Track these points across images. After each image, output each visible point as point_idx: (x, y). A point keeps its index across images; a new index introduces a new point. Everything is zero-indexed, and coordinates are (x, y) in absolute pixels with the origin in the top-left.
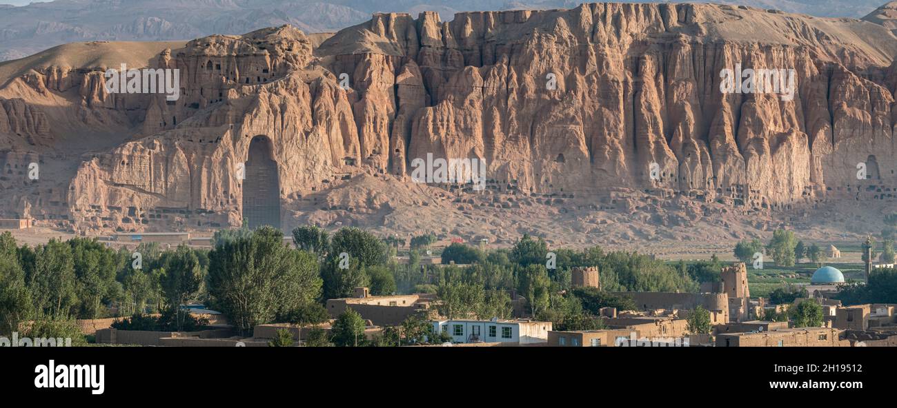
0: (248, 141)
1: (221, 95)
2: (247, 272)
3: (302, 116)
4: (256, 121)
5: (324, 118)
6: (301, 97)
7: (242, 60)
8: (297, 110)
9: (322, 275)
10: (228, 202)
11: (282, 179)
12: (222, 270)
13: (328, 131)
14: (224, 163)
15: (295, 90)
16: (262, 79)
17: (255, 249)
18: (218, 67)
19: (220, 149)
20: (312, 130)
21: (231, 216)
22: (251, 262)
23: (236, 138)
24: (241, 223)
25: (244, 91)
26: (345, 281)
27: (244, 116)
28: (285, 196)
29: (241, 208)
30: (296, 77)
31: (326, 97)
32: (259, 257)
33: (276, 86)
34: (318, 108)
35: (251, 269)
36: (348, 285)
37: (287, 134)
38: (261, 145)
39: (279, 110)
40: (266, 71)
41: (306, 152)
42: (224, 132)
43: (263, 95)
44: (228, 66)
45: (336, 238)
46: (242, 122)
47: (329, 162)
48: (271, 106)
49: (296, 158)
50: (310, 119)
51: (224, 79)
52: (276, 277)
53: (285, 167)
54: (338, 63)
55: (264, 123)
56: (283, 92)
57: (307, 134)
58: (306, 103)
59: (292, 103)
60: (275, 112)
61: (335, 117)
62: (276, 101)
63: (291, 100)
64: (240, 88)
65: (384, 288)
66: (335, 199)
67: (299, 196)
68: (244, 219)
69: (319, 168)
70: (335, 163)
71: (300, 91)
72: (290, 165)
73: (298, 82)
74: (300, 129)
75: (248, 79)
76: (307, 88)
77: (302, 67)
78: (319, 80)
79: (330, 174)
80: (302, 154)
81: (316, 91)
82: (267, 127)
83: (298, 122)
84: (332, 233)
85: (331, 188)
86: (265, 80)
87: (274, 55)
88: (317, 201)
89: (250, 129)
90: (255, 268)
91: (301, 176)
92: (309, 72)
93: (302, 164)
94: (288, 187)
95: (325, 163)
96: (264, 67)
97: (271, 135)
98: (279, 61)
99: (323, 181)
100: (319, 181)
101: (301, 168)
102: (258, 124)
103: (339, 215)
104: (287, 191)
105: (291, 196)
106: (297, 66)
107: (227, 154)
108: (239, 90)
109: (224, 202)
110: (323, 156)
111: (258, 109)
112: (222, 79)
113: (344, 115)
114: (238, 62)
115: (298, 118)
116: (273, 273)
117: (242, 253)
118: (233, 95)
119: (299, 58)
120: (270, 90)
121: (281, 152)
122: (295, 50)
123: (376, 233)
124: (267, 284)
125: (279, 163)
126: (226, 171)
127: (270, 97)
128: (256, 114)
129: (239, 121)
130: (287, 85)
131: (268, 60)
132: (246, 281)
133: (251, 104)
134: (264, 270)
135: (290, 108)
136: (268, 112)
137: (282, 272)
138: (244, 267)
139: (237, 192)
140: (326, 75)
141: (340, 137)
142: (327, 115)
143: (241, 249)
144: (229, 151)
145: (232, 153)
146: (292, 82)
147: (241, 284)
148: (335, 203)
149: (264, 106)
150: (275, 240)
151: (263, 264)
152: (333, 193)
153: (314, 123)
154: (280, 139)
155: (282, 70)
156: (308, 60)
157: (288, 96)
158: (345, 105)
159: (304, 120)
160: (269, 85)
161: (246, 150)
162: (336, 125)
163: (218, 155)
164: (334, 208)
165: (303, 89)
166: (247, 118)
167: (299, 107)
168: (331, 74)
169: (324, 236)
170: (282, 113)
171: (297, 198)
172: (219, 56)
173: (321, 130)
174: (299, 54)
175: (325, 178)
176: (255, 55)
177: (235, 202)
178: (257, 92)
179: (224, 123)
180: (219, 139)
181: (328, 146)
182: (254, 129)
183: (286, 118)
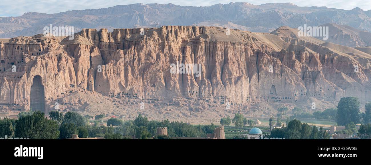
0: (33, 78)
1: (22, 59)
2: (30, 128)
3: (54, 68)
4: (36, 70)
5: (62, 69)
6: (53, 61)
7: (31, 46)
8: (52, 66)
9: (60, 130)
10: (24, 101)
11: (46, 92)
12: (20, 127)
13: (64, 74)
14: (23, 86)
15: (51, 58)
16: (38, 54)
17: (34, 120)
18: (22, 49)
19: (22, 80)
20: (58, 73)
21: (25, 107)
22: (32, 125)
23: (28, 76)
24: (29, 109)
25: (31, 58)
26: (69, 132)
27: (31, 68)
28: (47, 99)
29: (29, 103)
30: (52, 53)
31: (63, 61)
32: (35, 122)
33: (44, 56)
34: (60, 65)
35: (32, 127)
36: (70, 134)
37: (48, 75)
38: (38, 79)
39: (45, 66)
40: (40, 50)
41: (55, 82)
42: (24, 74)
43: (39, 60)
44: (25, 48)
45: (66, 116)
46: (30, 70)
47: (64, 86)
48: (42, 64)
49: (51, 84)
50: (57, 69)
51: (24, 53)
52: (42, 130)
53: (47, 88)
54: (68, 47)
55: (39, 70)
56: (47, 59)
57: (56, 75)
58: (55, 63)
59: (50, 63)
60: (43, 66)
61: (67, 69)
62: (44, 62)
63: (50, 62)
64: (30, 57)
65: (84, 135)
66: (66, 100)
67: (52, 99)
68: (31, 108)
69: (60, 88)
70: (66, 86)
71: (53, 58)
72: (49, 87)
73: (52, 55)
74: (53, 73)
75: (33, 53)
76: (56, 57)
77: (54, 49)
78: (60, 54)
79: (64, 91)
80: (54, 83)
81: (59, 59)
82: (40, 72)
83: (52, 70)
84: (64, 114)
85: (65, 96)
86: (40, 54)
87: (43, 44)
88: (60, 101)
89: (34, 73)
90: (34, 127)
91: (53, 91)
92: (57, 51)
93: (53, 86)
94: (48, 95)
95: (63, 86)
96: (39, 49)
97: (42, 75)
98: (45, 47)
99: (62, 93)
100: (60, 93)
101: (53, 88)
102: (36, 71)
103: (67, 106)
104: (48, 97)
105: (49, 99)
106: (52, 49)
107: (24, 83)
108: (30, 58)
109: (23, 101)
110: (62, 83)
111: (37, 65)
112: (23, 53)
113: (70, 68)
114: (29, 47)
115: (52, 69)
116: (40, 129)
117: (29, 121)
118: (27, 60)
119: (53, 46)
120: (41, 58)
121: (45, 82)
122: (52, 43)
123: (82, 114)
124: (38, 132)
125: (45, 86)
126: (24, 89)
127: (41, 61)
128: (36, 67)
129: (29, 70)
130: (48, 56)
131: (41, 46)
132: (30, 132)
133: (34, 63)
134: (37, 127)
135: (49, 65)
136: (41, 66)
137: (44, 128)
138: (29, 126)
139: (28, 97)
140: (64, 52)
141: (69, 76)
142: (64, 68)
143: (28, 119)
144: (25, 81)
145: (26, 82)
146: (50, 55)
147: (28, 133)
148: (66, 102)
149: (39, 64)
150: (41, 116)
151: (37, 125)
152: (65, 98)
153: (59, 71)
154: (45, 77)
155: (46, 50)
156: (57, 47)
157: (48, 60)
158: (71, 64)
159: (55, 70)
160: (41, 56)
161: (32, 81)
162: (67, 72)
163: (21, 83)
164: (66, 104)
165: (54, 57)
166: (33, 69)
167: (53, 64)
168: (65, 52)
169: (61, 114)
170: (46, 67)
171: (51, 100)
172: (22, 44)
173: (61, 73)
174: (53, 44)
175: (62, 92)
176: (36, 44)
177: (27, 101)
178: (36, 58)
179: (23, 70)
180: (21, 77)
181: (63, 80)
182: (35, 73)
183: (47, 69)
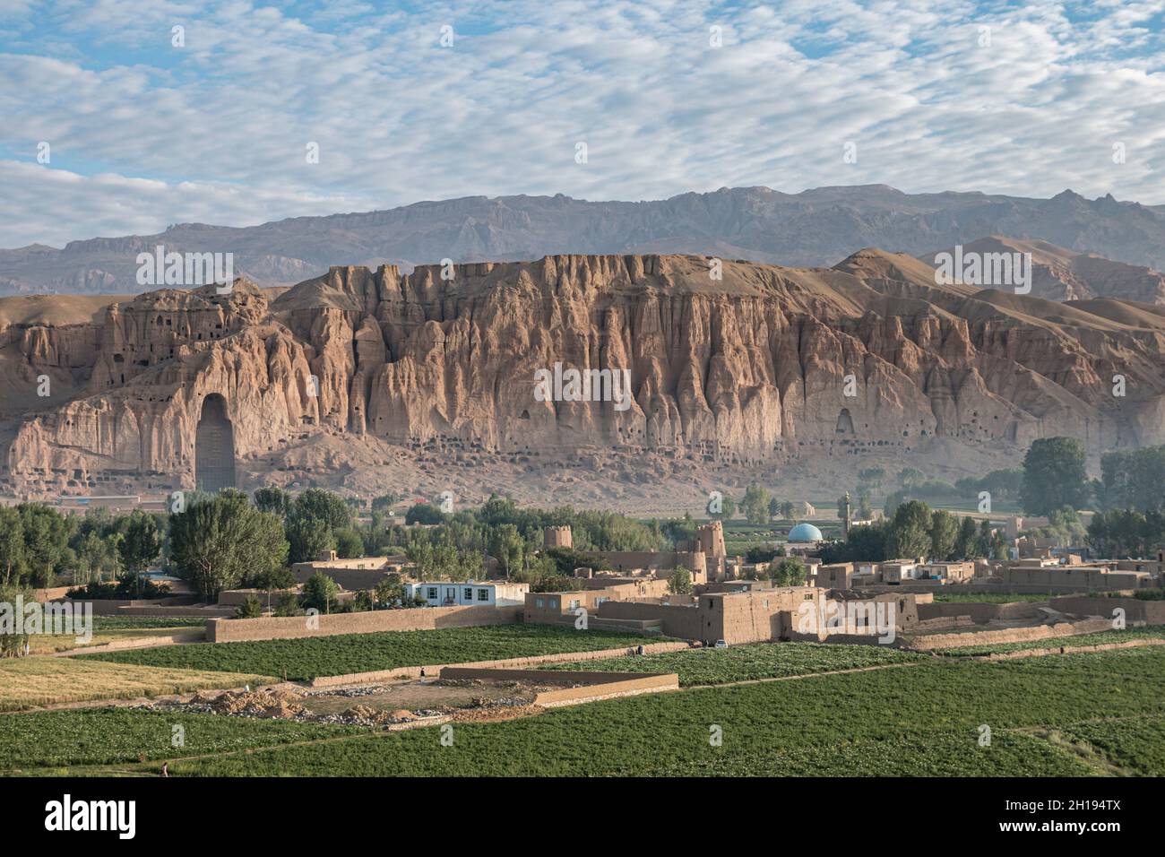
0: (201, 400)
1: (172, 351)
2: (211, 536)
3: (258, 372)
4: (209, 379)
5: (280, 374)
6: (256, 354)
7: (194, 316)
8: (253, 367)
9: (288, 538)
10: (180, 463)
11: (237, 439)
12: (184, 534)
13: (285, 388)
14: (175, 422)
15: (250, 346)
16: (215, 334)
17: (220, 513)
18: (169, 322)
19: (171, 408)
20: (268, 387)
21: (183, 478)
22: (216, 526)
23: (188, 397)
24: (194, 485)
25: (196, 348)
26: (311, 544)
27: (196, 373)
28: (240, 457)
29: (194, 469)
30: (251, 333)
31: (283, 354)
32: (223, 519)
33: (230, 342)
34: (275, 365)
35: (216, 535)
36: (314, 548)
37: (242, 392)
38: (214, 403)
39: (233, 367)
40: (219, 326)
41: (262, 410)
42: (176, 391)
43: (217, 352)
44: (179, 321)
45: (300, 500)
46: (194, 379)
47: (286, 421)
48: (225, 362)
49: (251, 417)
50: (266, 376)
51: (175, 335)
52: (241, 540)
53: (240, 426)
54: (295, 317)
55: (217, 380)
56: (237, 348)
57: (263, 392)
58: (261, 360)
59: (247, 360)
60: (229, 369)
61: (292, 374)
62: (230, 357)
63: (246, 356)
64: (192, 344)
65: (351, 551)
66: (293, 459)
67: (255, 456)
68: (198, 482)
69: (275, 427)
70: (292, 422)
71: (255, 347)
72: (246, 424)
73: (253, 338)
74: (256, 387)
75: (200, 335)
76: (262, 344)
77: (257, 322)
78: (274, 336)
79: (287, 433)
80: (258, 412)
81: (272, 348)
82: (221, 385)
83: (253, 380)
84: (294, 494)
85: (288, 448)
86: (218, 336)
87: (227, 310)
88: (274, 461)
89: (204, 387)
90: (220, 531)
91: (257, 435)
92: (264, 327)
93: (257, 423)
94: (243, 447)
95: (282, 422)
96: (217, 323)
97: (225, 393)
98: (233, 316)
99: (280, 441)
100: (276, 441)
101: (256, 427)
102: (211, 383)
103: (296, 475)
104: (242, 452)
105: (246, 456)
106: (252, 322)
107: (178, 414)
108: (191, 347)
109: (177, 463)
110: (280, 414)
111: (212, 367)
112: (173, 335)
113: (301, 372)
114: (190, 318)
115: (253, 375)
116: (238, 537)
117: (206, 517)
118: (184, 351)
119: (254, 313)
120: (223, 347)
121: (235, 410)
122: (250, 305)
123: (342, 494)
124: (232, 548)
125: (234, 422)
126: (178, 431)
127: (223, 354)
128: (209, 372)
129: (191, 379)
130: (242, 341)
131: (221, 315)
132: (210, 545)
133: (204, 361)
134: (228, 533)
135: (245, 365)
136: (222, 369)
137: (247, 535)
138: (208, 531)
139: (189, 452)
140: (282, 330)
141: (297, 395)
142: (284, 372)
143: (205, 512)
144: (180, 411)
145: (184, 412)
146: (246, 338)
147: (205, 548)
148: (293, 464)
149: (218, 363)
150: (241, 502)
151: (228, 526)
152: (290, 453)
153: (270, 380)
154: (235, 398)
155: (236, 326)
156: (263, 315)
157: (242, 352)
158: (302, 361)
159: (260, 378)
160: (223, 341)
161: (199, 409)
162: (293, 383)
163: (169, 415)
164: (291, 468)
165: (257, 345)
166: (200, 377)
167: (253, 364)
168: (287, 330)
169: (287, 498)
170: (237, 370)
171: (252, 458)
172: (170, 311)
173: (278, 388)
174: (254, 309)
175: (282, 437)
176: (208, 310)
177: (188, 463)
178: (210, 348)
179: (176, 380)
180: (170, 397)
181: (284, 404)
182: (207, 387)
183: (240, 375)
